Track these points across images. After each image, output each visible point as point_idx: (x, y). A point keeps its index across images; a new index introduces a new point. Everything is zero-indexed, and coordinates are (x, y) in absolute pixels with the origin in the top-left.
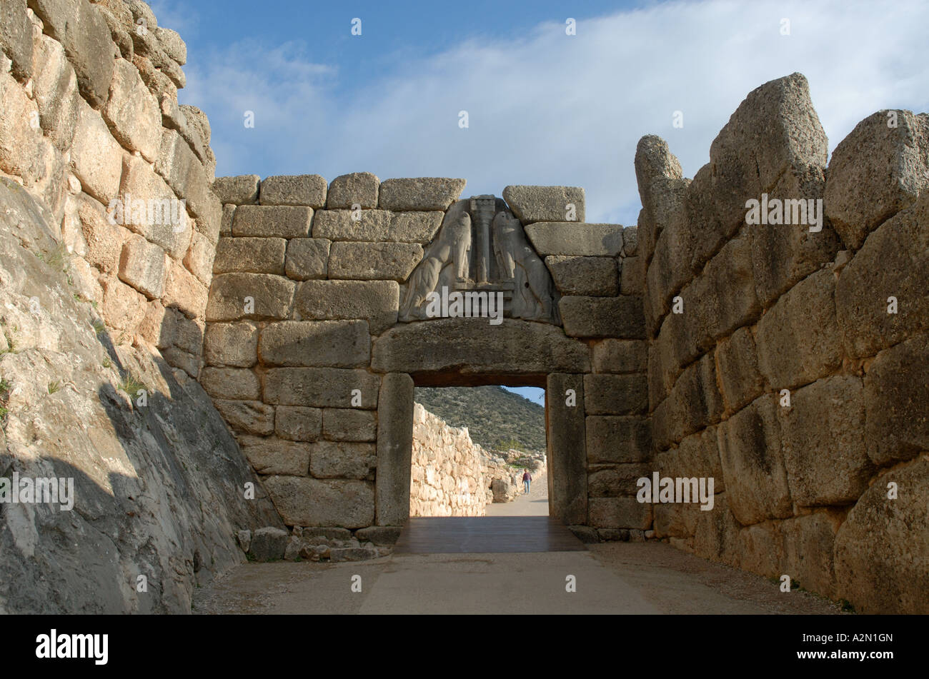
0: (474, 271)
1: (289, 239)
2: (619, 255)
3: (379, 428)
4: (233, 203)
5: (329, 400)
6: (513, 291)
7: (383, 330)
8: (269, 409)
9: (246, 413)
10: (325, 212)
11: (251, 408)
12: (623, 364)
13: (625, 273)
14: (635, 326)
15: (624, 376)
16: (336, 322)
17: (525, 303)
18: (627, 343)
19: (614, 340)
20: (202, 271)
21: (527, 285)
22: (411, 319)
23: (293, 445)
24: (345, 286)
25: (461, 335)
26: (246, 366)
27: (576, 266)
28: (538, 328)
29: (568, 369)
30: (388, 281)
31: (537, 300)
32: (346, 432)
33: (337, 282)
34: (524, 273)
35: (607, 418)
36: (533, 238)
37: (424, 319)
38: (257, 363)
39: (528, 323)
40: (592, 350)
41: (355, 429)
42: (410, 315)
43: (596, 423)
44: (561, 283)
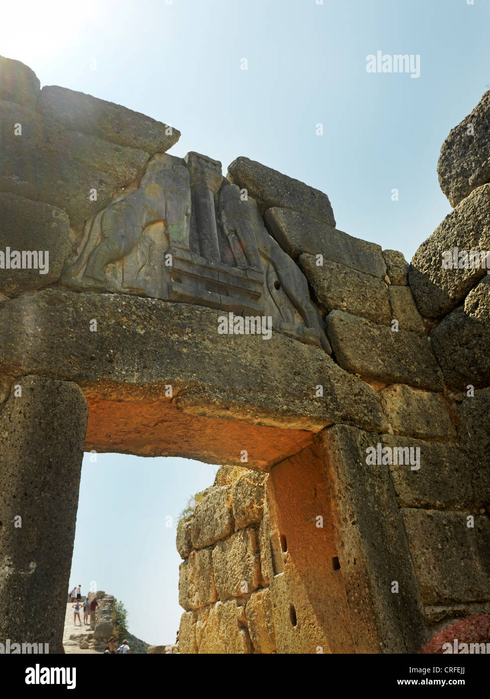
0: (196, 246)
6: (262, 286)
12: (428, 423)
18: (425, 395)
19: (406, 386)
22: (90, 283)
25: (188, 330)
28: (303, 348)
29: (360, 422)
34: (271, 268)
35: (430, 512)
36: (284, 225)
40: (382, 396)
42: (85, 276)
43: (419, 522)
44: (328, 291)
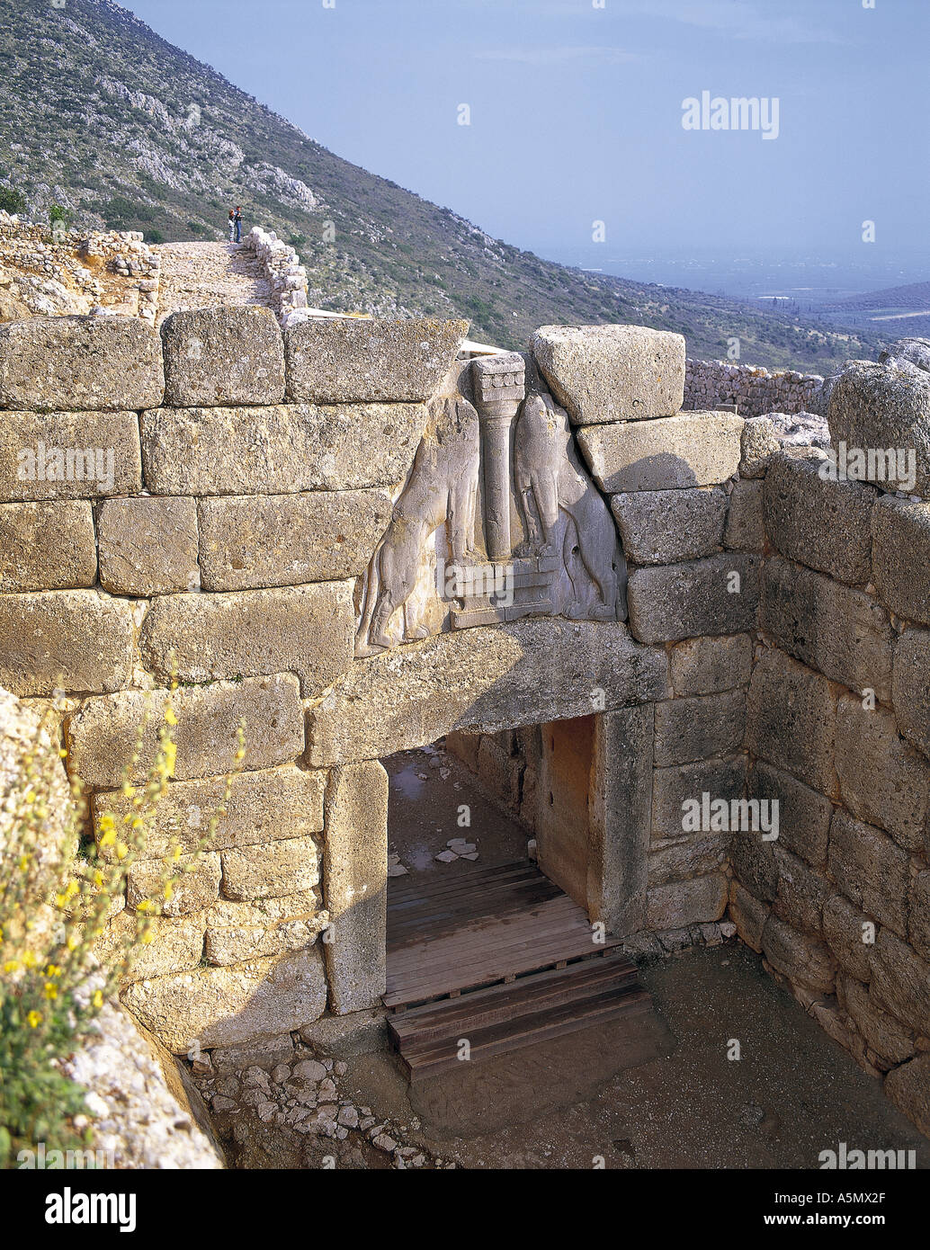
2: (731, 480)
5: (232, 836)
12: (718, 678)
13: (737, 514)
14: (743, 612)
15: (716, 699)
18: (727, 643)
23: (172, 925)
27: (664, 514)
28: (591, 633)
29: (635, 701)
32: (271, 884)
35: (685, 769)
37: (396, 646)
40: (673, 660)
41: (288, 876)
44: (639, 547)
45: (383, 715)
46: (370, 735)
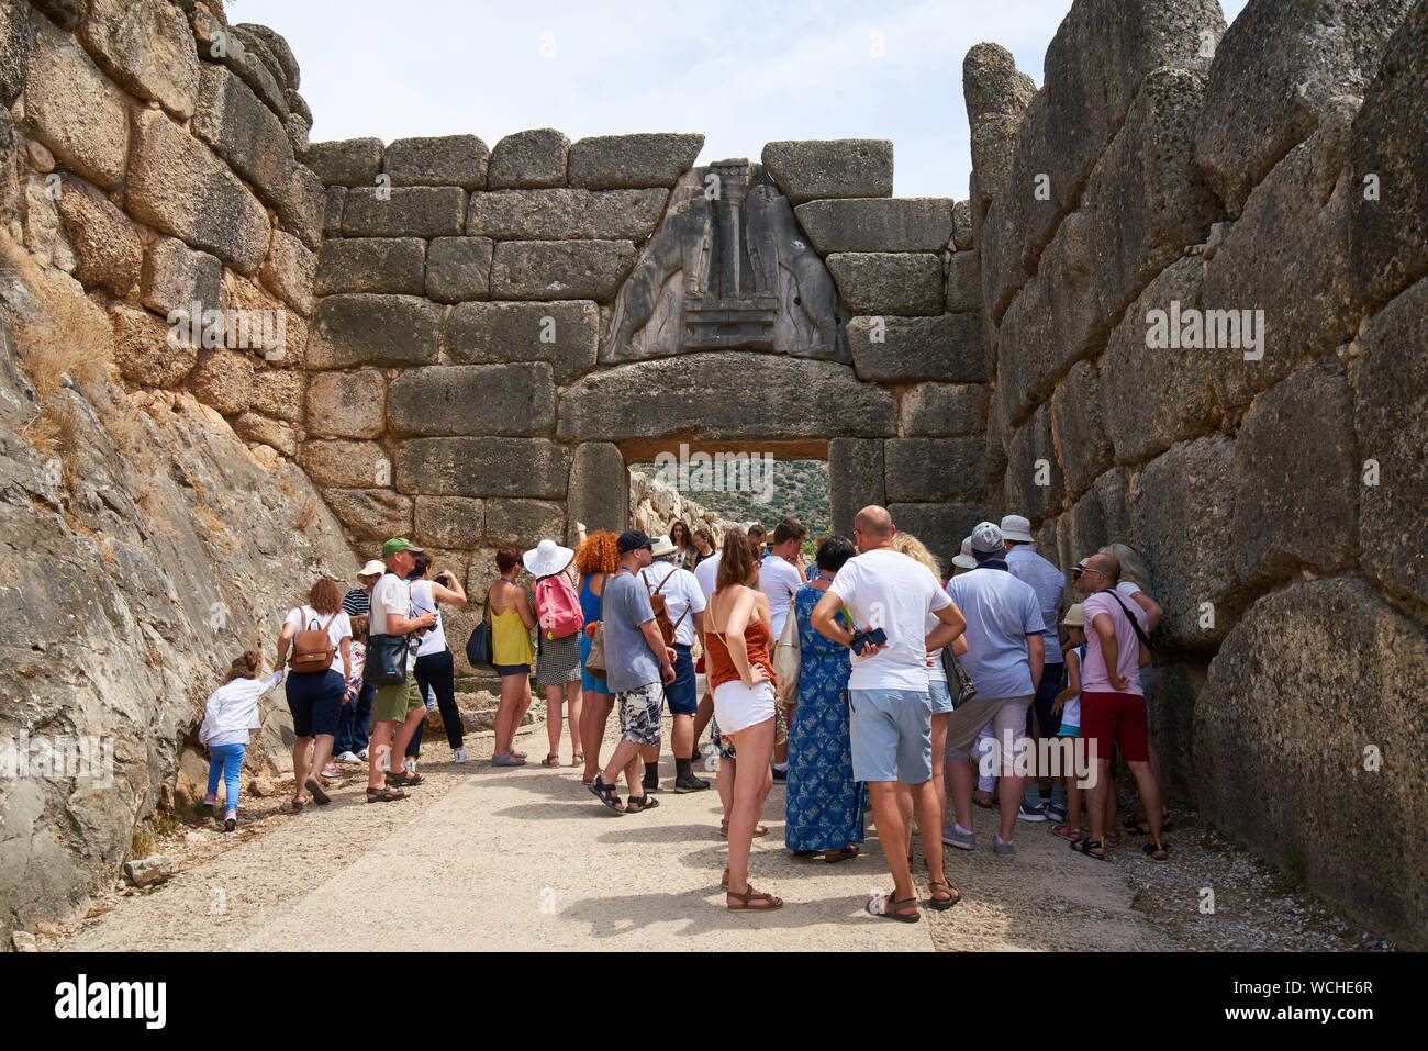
0: (716, 281)
1: (429, 239)
2: (945, 247)
3: (570, 527)
4: (342, 183)
5: (494, 485)
6: (775, 312)
7: (574, 378)
8: (405, 502)
9: (371, 508)
10: (484, 195)
11: (378, 500)
12: (947, 420)
13: (954, 276)
14: (969, 361)
15: (949, 441)
16: (503, 366)
17: (794, 330)
18: (955, 389)
19: (932, 384)
20: (293, 293)
21: (798, 301)
22: (620, 358)
23: (442, 555)
24: (515, 310)
25: (693, 383)
26: (369, 436)
27: (875, 269)
28: (812, 368)
29: (860, 431)
30: (581, 301)
31: (812, 323)
32: (521, 533)
33: (504, 305)
34: (794, 281)
35: (922, 506)
36: (808, 227)
37: (637, 358)
38: (387, 431)
39: (798, 361)
40: (899, 401)
41: (533, 529)
42: (617, 353)
43: (902, 514)
44: (852, 295)
45: (617, 403)
46: (604, 418)
